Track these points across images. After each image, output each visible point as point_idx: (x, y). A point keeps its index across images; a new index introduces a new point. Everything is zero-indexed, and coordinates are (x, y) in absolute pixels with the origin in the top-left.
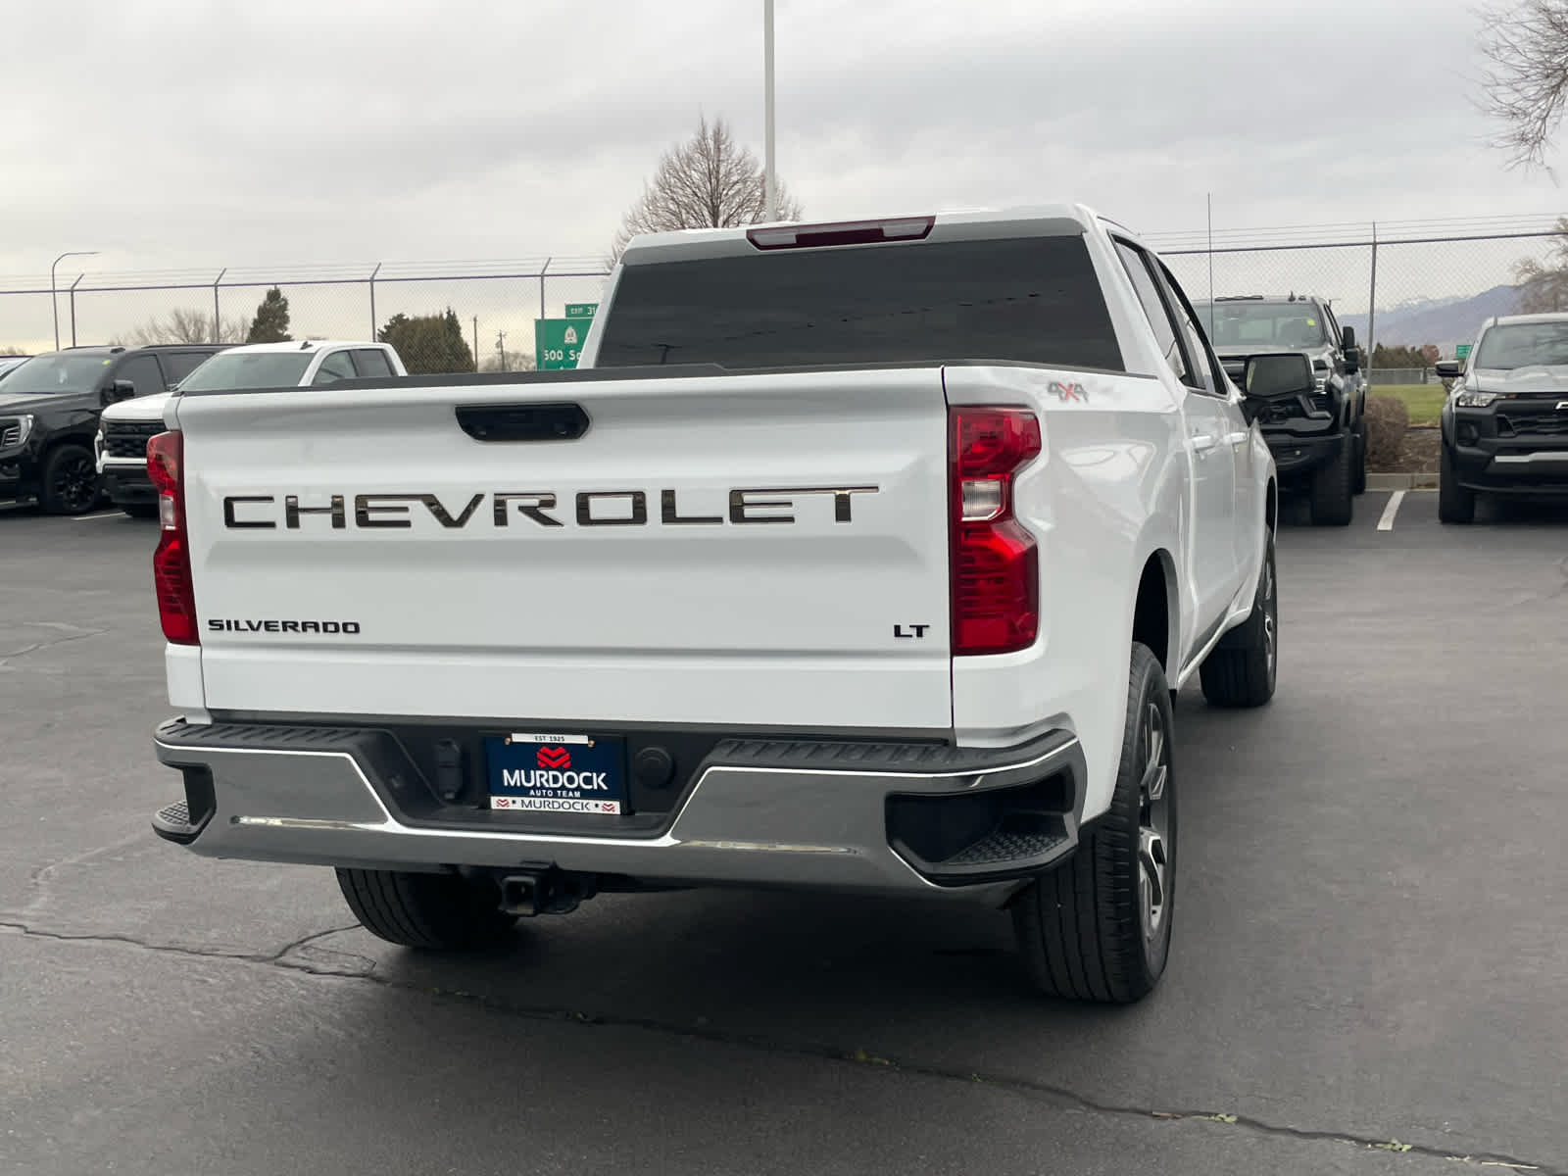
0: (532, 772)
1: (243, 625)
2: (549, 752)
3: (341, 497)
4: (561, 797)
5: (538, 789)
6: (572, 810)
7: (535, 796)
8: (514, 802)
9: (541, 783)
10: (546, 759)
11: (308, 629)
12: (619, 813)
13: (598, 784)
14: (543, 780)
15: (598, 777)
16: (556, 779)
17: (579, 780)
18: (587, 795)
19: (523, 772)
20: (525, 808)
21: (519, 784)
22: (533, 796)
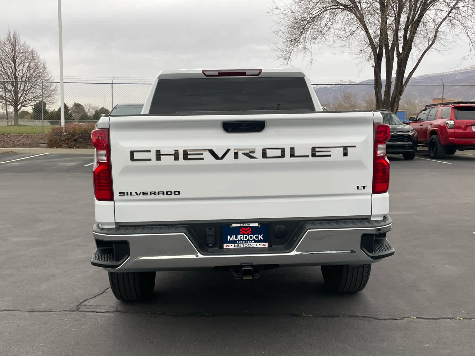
0: (238, 236)
1: (133, 193)
2: (244, 229)
3: (178, 150)
4: (248, 243)
5: (240, 241)
6: (251, 247)
7: (239, 243)
8: (231, 245)
9: (241, 239)
10: (243, 231)
11: (160, 194)
12: (267, 246)
13: (260, 238)
14: (242, 238)
15: (260, 236)
16: (246, 237)
17: (254, 237)
18: (256, 241)
19: (235, 236)
20: (235, 247)
21: (233, 240)
22: (238, 243)
